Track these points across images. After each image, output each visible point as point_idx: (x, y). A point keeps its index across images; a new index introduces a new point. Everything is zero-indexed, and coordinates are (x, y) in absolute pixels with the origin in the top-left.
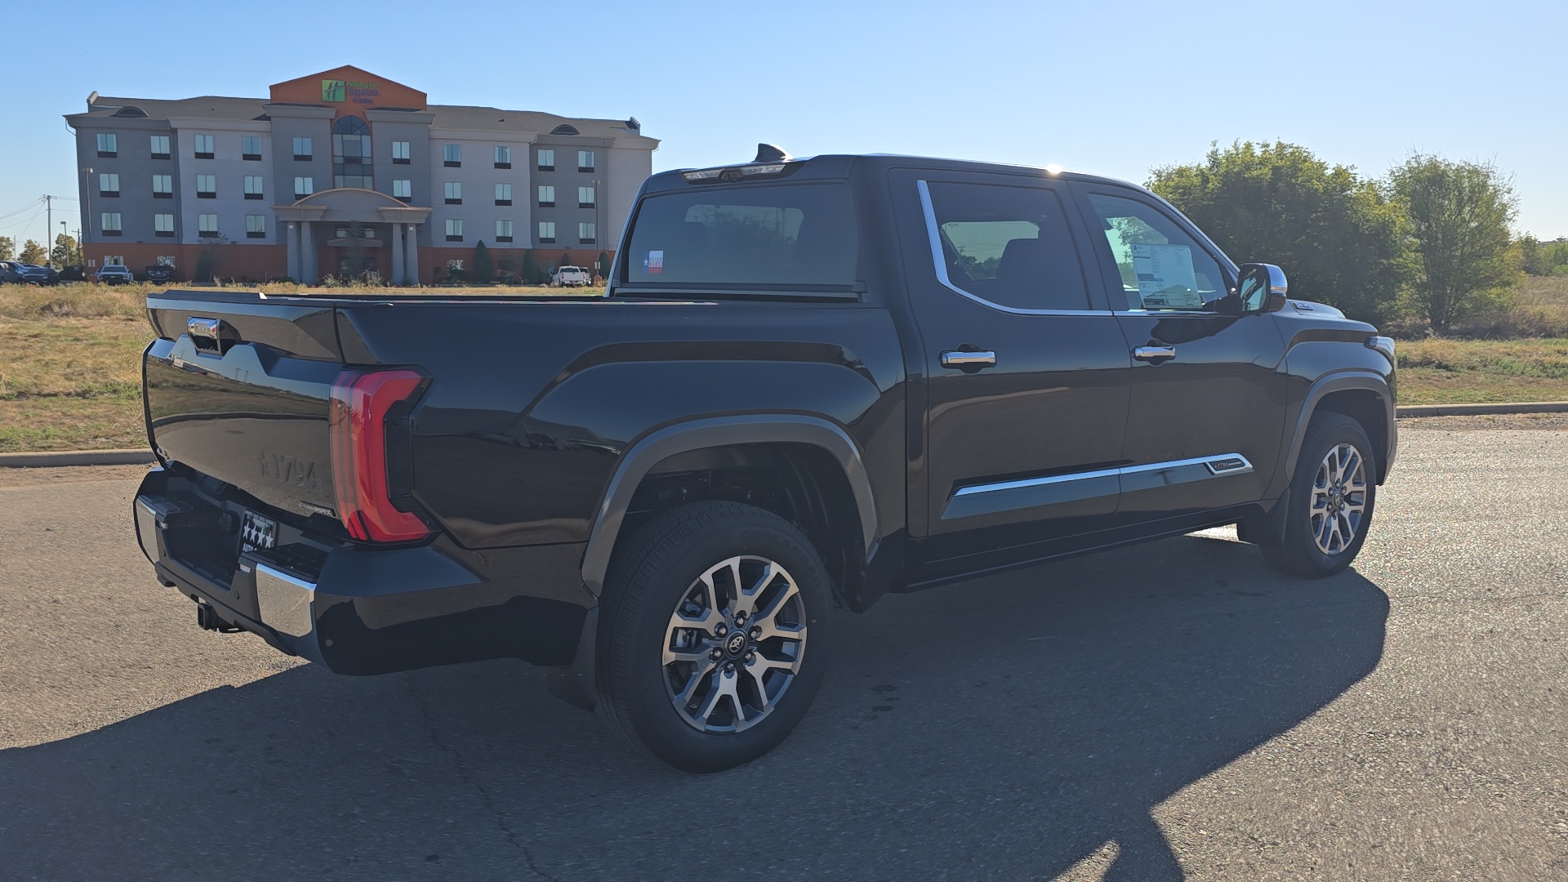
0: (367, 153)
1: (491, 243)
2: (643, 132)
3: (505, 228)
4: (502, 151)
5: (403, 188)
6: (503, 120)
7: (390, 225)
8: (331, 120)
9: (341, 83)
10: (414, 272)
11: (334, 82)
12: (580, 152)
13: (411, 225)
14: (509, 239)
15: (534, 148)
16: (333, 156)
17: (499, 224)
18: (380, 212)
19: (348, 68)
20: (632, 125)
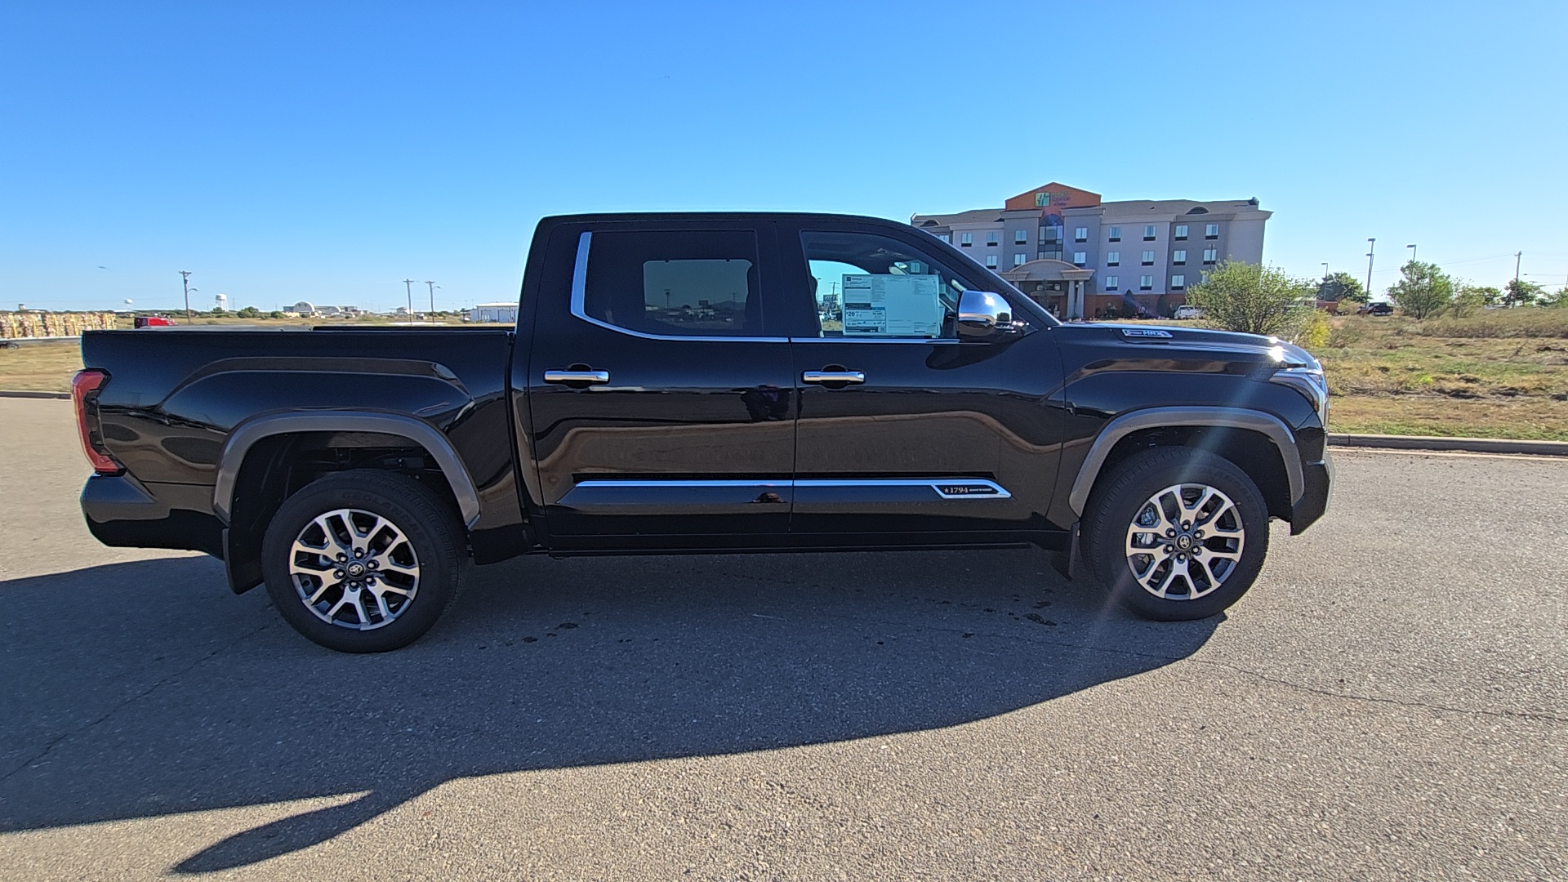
0: (1060, 236)
1: (1136, 292)
2: (1261, 208)
3: (1146, 281)
4: (1150, 229)
5: (1080, 258)
6: (1153, 208)
7: (1068, 281)
8: (1040, 218)
9: (1047, 194)
10: (1080, 312)
11: (1043, 194)
12: (1208, 226)
13: (1081, 281)
14: (1150, 288)
15: (1173, 225)
16: (1039, 240)
17: (1143, 278)
18: (1061, 274)
19: (1053, 183)
20: (1253, 202)
